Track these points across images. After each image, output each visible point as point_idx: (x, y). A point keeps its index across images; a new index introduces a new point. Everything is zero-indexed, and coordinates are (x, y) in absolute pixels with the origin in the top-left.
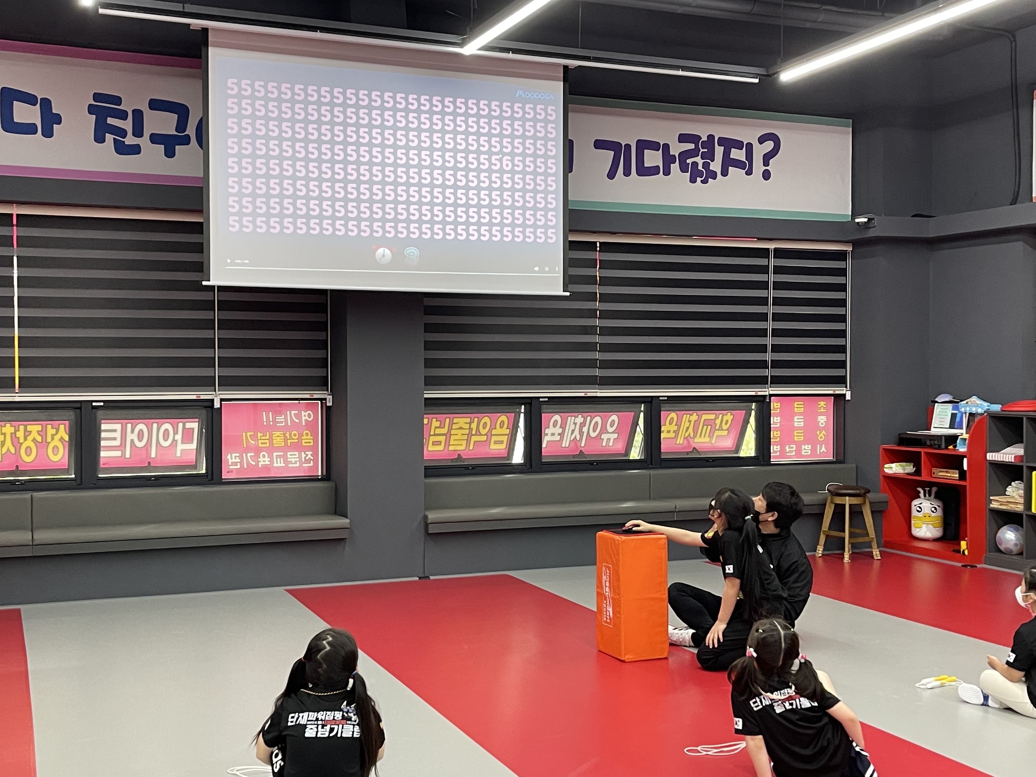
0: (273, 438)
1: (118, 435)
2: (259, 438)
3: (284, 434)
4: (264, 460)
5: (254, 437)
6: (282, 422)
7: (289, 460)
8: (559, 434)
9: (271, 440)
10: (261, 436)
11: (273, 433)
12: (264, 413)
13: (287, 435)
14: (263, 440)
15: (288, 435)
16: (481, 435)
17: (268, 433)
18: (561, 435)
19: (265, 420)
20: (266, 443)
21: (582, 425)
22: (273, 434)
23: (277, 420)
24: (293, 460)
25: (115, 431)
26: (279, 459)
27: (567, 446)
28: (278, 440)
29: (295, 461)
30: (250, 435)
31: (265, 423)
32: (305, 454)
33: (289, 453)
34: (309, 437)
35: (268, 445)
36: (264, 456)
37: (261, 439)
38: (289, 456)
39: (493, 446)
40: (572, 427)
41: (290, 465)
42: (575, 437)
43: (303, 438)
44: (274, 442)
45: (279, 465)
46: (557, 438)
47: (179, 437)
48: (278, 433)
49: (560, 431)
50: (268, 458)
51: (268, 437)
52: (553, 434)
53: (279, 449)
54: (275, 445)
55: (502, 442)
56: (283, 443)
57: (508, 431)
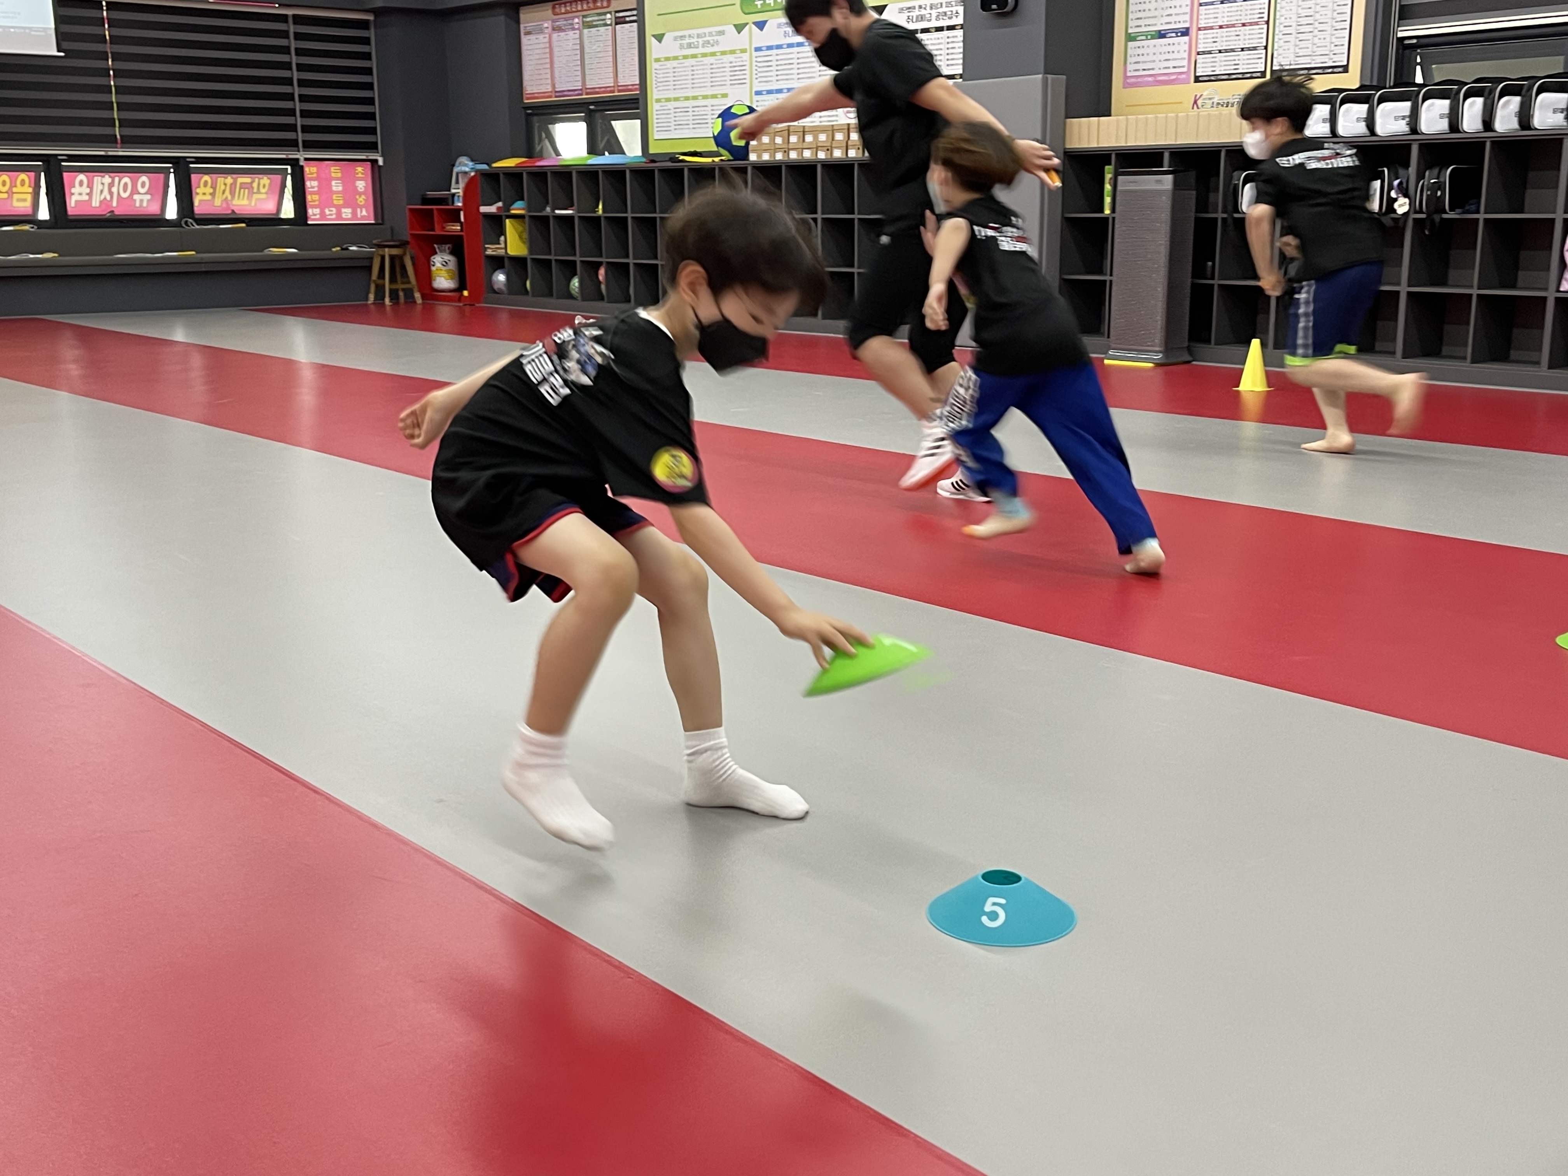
8: (88, 194)
18: (90, 194)
21: (111, 185)
27: (98, 205)
39: (16, 204)
40: (100, 187)
42: (105, 198)
46: (86, 198)
49: (88, 190)
52: (80, 194)
55: (25, 200)
57: (30, 190)
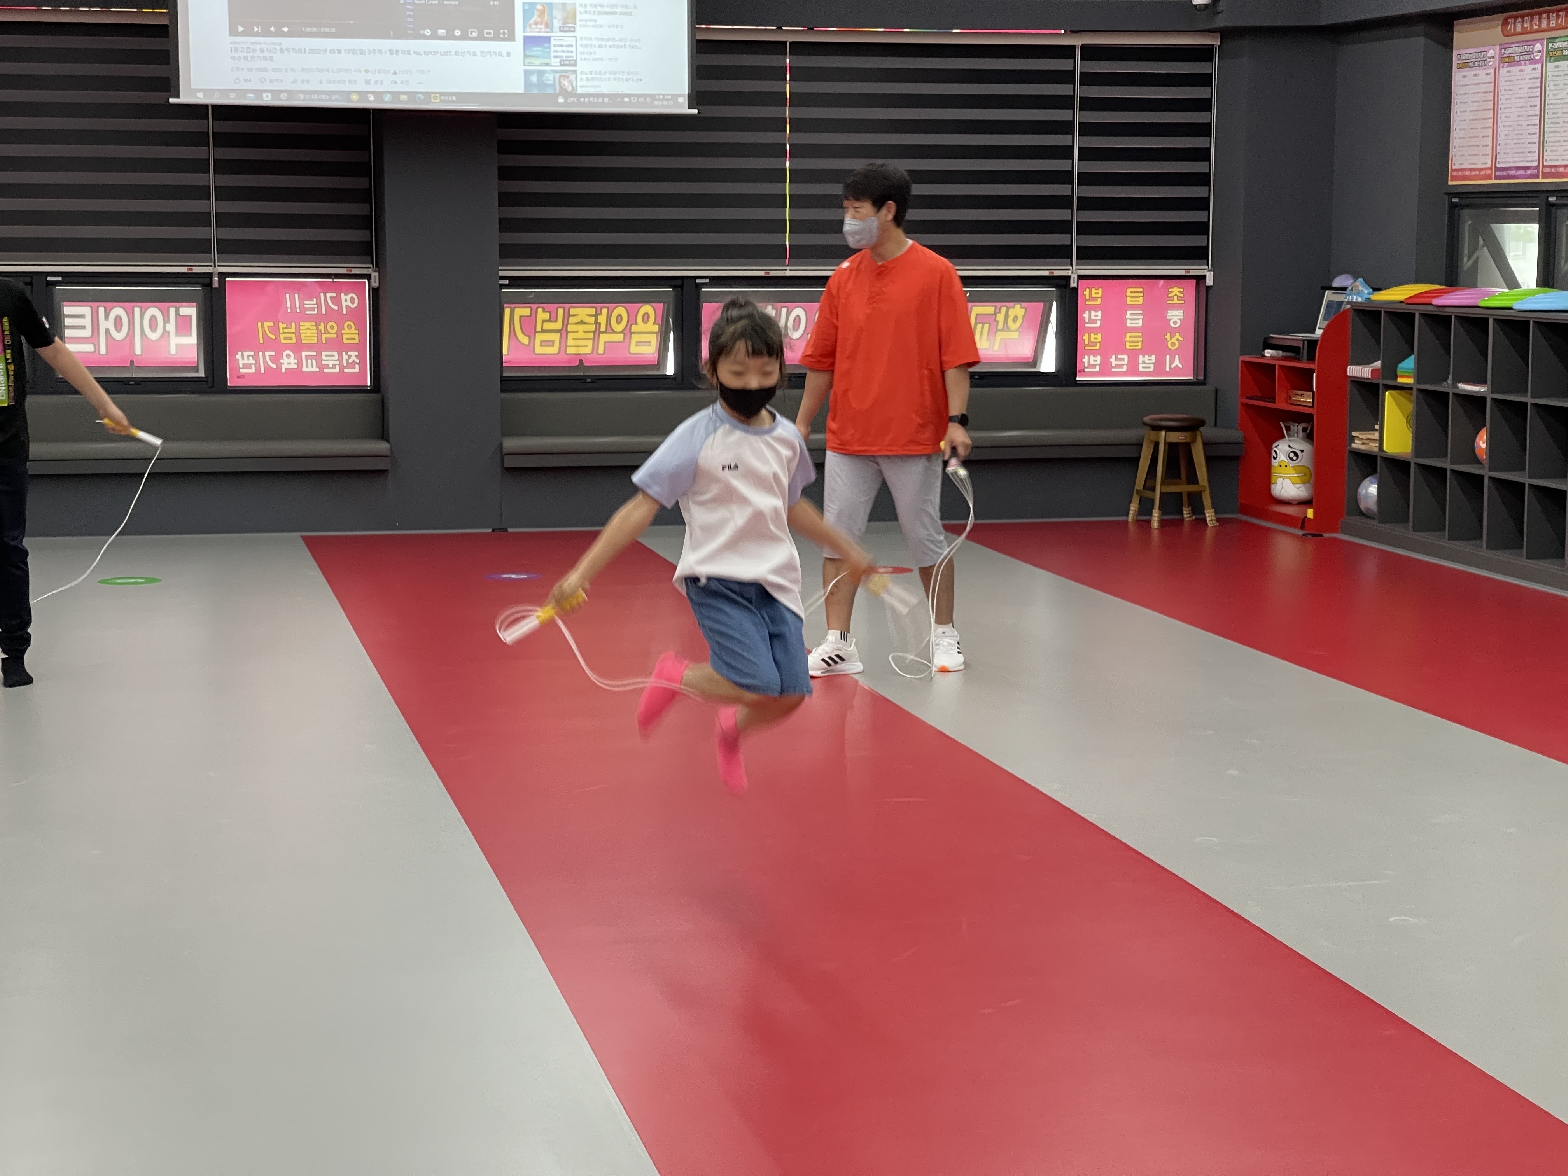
0: (301, 331)
1: (87, 322)
2: (281, 331)
3: (317, 326)
4: (288, 362)
5: (275, 330)
6: (313, 309)
7: (324, 362)
9: (298, 334)
10: (283, 328)
11: (301, 324)
12: (287, 295)
13: (320, 327)
14: (287, 334)
15: (322, 327)
16: (614, 332)
17: (293, 324)
19: (289, 306)
20: (291, 338)
22: (300, 326)
23: (306, 306)
24: (331, 364)
25: (82, 316)
26: (309, 361)
28: (308, 334)
29: (333, 365)
30: (268, 326)
31: (289, 310)
32: (347, 354)
33: (324, 353)
34: (353, 331)
35: (294, 341)
36: (288, 356)
37: (284, 333)
38: (324, 357)
39: (634, 349)
41: (325, 371)
43: (343, 332)
44: (303, 335)
45: (310, 369)
47: (171, 326)
48: (307, 325)
50: (295, 358)
51: (293, 330)
53: (310, 347)
54: (303, 342)
55: (647, 344)
56: (316, 339)
57: (656, 328)
